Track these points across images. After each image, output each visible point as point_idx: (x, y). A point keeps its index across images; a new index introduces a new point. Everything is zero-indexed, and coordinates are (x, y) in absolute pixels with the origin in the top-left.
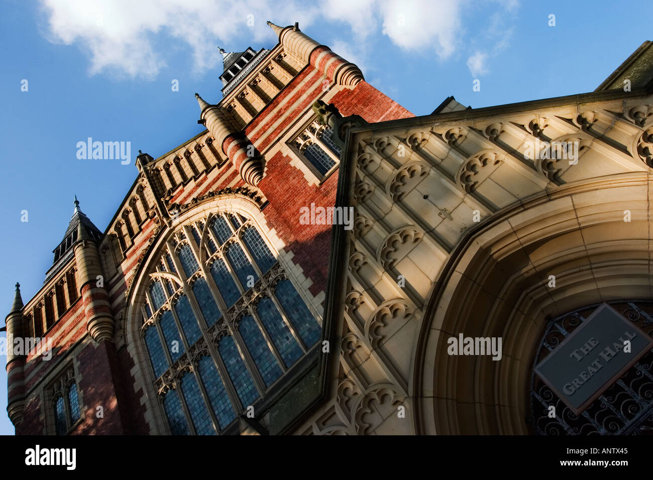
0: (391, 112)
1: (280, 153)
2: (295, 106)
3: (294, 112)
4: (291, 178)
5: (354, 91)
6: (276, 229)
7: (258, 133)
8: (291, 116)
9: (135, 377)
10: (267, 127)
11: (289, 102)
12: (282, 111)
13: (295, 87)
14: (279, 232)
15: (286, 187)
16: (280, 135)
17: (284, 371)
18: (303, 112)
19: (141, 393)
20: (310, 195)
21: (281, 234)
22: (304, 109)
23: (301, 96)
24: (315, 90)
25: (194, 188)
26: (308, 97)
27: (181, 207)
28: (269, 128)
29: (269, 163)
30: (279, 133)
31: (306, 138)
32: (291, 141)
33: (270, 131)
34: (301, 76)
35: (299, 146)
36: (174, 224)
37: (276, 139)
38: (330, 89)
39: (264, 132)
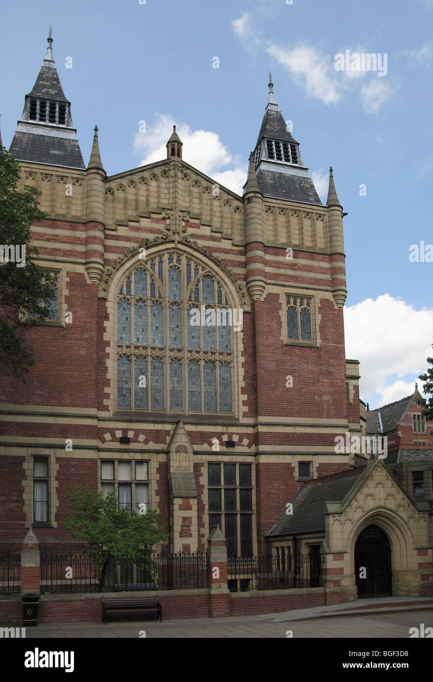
0: (340, 347)
1: (278, 295)
2: (305, 274)
3: (302, 277)
4: (275, 321)
5: (335, 310)
6: (244, 335)
7: (276, 262)
8: (300, 279)
9: (107, 329)
10: (282, 266)
11: (303, 266)
12: (296, 268)
13: (312, 260)
14: (245, 339)
15: (269, 323)
16: (286, 283)
17: (203, 412)
18: (305, 285)
19: (108, 344)
20: (276, 344)
21: (245, 341)
22: (309, 284)
23: (311, 272)
24: (321, 279)
25: (208, 236)
26: (315, 279)
27: (192, 240)
28: (283, 268)
29: (269, 295)
30: (286, 281)
31: (295, 303)
32: (288, 296)
33: (282, 271)
34: (321, 257)
35: (288, 303)
36: (180, 246)
37: (282, 283)
38: (327, 291)
39: (279, 267)
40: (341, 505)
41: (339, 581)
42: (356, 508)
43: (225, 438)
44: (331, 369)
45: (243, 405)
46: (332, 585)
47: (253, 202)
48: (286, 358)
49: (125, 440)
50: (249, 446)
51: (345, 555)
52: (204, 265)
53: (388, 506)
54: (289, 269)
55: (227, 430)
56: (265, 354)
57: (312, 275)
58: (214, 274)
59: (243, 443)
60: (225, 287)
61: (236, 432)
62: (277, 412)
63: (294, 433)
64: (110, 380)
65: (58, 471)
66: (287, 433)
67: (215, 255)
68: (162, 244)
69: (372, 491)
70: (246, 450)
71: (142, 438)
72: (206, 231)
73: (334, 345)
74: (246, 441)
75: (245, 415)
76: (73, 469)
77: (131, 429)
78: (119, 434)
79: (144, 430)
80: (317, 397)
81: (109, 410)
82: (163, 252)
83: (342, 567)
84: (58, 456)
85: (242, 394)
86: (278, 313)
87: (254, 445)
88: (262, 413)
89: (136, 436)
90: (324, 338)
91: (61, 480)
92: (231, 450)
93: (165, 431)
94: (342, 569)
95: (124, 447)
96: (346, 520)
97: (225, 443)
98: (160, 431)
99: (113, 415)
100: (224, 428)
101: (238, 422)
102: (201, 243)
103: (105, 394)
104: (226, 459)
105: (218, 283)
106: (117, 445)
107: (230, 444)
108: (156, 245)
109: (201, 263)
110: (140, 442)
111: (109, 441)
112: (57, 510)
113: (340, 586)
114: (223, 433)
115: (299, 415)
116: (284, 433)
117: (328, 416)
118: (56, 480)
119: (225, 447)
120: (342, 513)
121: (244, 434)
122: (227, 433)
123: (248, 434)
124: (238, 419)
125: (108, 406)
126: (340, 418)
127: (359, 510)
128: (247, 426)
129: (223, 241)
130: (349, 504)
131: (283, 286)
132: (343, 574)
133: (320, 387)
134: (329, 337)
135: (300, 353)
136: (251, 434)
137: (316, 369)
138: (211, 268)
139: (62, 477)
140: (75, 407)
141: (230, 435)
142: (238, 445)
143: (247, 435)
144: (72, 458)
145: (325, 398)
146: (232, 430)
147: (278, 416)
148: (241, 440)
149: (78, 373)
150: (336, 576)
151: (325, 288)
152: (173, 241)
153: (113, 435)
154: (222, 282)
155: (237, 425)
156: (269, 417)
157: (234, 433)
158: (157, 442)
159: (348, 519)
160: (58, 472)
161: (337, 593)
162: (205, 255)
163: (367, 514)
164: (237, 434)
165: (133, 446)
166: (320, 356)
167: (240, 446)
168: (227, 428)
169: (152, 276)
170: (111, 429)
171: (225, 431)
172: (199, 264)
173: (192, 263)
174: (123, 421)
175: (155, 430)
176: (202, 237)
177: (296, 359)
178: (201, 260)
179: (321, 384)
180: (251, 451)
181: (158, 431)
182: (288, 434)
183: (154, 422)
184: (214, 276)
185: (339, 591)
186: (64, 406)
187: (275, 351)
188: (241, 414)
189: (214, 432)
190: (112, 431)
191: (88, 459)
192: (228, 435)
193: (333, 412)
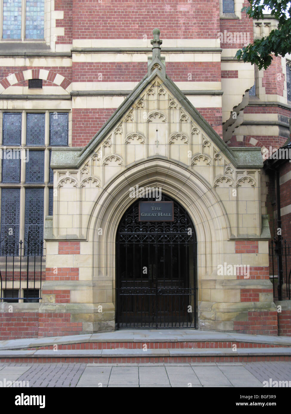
40: (79, 153)
41: (68, 292)
42: (107, 159)
43: (28, 75)
45: (57, 26)
46: (53, 300)
50: (64, 85)
51: (82, 244)
53: (175, 157)
55: (31, 62)
59: (55, 82)
61: (44, 65)
62: (103, 32)
63: (129, 63)
66: (118, 63)
69: (142, 128)
70: (60, 91)
74: (59, 79)
75: (60, 40)
83: (75, 267)
85: (56, 10)
88: (80, 35)
92: (36, 92)
94: (76, 271)
96: (85, 181)
97: (27, 83)
100: (27, 60)
101: (48, 51)
104: (28, 105)
107: (35, 83)
113: (68, 301)
114: (25, 68)
116: (114, 63)
117: (187, 36)
119: (28, 87)
120: (76, 168)
121: (57, 67)
122: (31, 68)
123: (64, 68)
124: (49, 47)
126: (206, 38)
127: (113, 163)
128: (63, 56)
130: (92, 152)
132: (77, 279)
136: (68, 68)
141: (36, 71)
142: (47, 85)
143: (62, 70)
146: (37, 62)
147: (103, 38)
148: (51, 77)
150: (62, 282)
155: (46, 56)
156: (90, 40)
157: (42, 68)
159: (90, 179)
161: (61, 315)
163: (129, 169)
164: (46, 68)
167: (51, 85)
168: (32, 60)
171: (28, 65)
180: (67, 93)
182: (119, 66)
185: (64, 311)
188: (55, 39)
189: (12, 67)
192: (33, 71)
193: (195, 29)
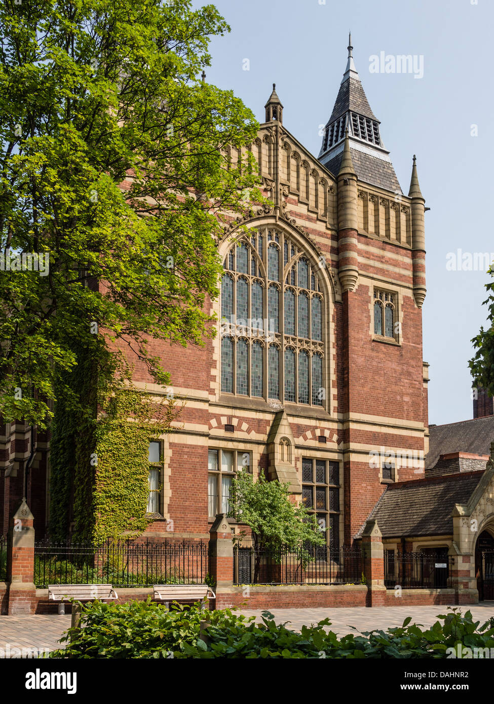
0: (418, 348)
1: (367, 287)
2: (391, 268)
3: (388, 271)
4: (365, 315)
5: (414, 309)
7: (367, 252)
8: (386, 273)
10: (372, 257)
11: (390, 259)
12: (384, 261)
13: (398, 253)
14: (336, 331)
15: (360, 316)
16: (375, 276)
17: (298, 403)
18: (390, 280)
19: (214, 320)
20: (366, 338)
22: (394, 279)
23: (396, 266)
24: (404, 276)
25: (305, 216)
26: (399, 274)
27: (292, 218)
28: (372, 259)
29: (360, 286)
30: (375, 273)
31: (381, 297)
32: (376, 289)
33: (371, 263)
34: (405, 251)
35: (375, 296)
36: (279, 223)
37: (371, 275)
38: (409, 288)
39: (368, 258)
43: (318, 433)
44: (411, 370)
45: (334, 399)
47: (350, 185)
48: (374, 354)
49: (229, 428)
52: (300, 247)
54: (378, 261)
55: (320, 424)
56: (356, 348)
57: (397, 270)
58: (309, 257)
59: (333, 439)
60: (318, 272)
61: (327, 427)
62: (365, 409)
64: (216, 361)
65: (171, 457)
66: (374, 432)
67: (311, 236)
68: (264, 218)
70: (335, 446)
71: (245, 426)
72: (303, 209)
73: (414, 345)
74: (335, 437)
75: (335, 410)
76: (186, 457)
77: (235, 417)
78: (224, 421)
79: (247, 418)
80: (398, 398)
81: (215, 394)
82: (264, 227)
84: (171, 441)
85: (333, 387)
86: (368, 306)
87: (342, 442)
88: (353, 410)
89: (240, 424)
90: (406, 337)
91: (174, 467)
92: (322, 445)
93: (266, 420)
95: (228, 435)
97: (317, 438)
98: (262, 420)
99: (219, 400)
100: (317, 421)
101: (329, 417)
102: (300, 222)
103: (212, 376)
104: (319, 455)
105: (313, 267)
106: (222, 433)
107: (322, 439)
108: (258, 219)
109: (298, 244)
110: (243, 431)
111: (215, 428)
112: (170, 500)
114: (316, 427)
115: (384, 414)
116: (371, 432)
117: (408, 418)
118: (169, 467)
119: (318, 442)
121: (334, 429)
122: (320, 427)
124: (329, 414)
125: (214, 389)
126: (417, 421)
128: (337, 421)
129: (318, 222)
131: (373, 278)
133: (401, 387)
134: (409, 336)
135: (385, 350)
136: (340, 430)
137: (399, 368)
138: (307, 251)
139: (175, 465)
140: (187, 388)
141: (322, 430)
142: (329, 441)
143: (337, 431)
144: (184, 444)
145: (406, 399)
146: (324, 424)
147: (366, 414)
148: (331, 435)
149: (190, 351)
151: (407, 285)
152: (274, 217)
153: (219, 422)
154: (316, 267)
155: (328, 420)
156: (359, 414)
157: (326, 428)
158: (258, 432)
160: (172, 459)
162: (302, 236)
164: (329, 429)
165: (237, 435)
166: (402, 355)
167: (331, 442)
168: (320, 422)
169: (253, 251)
170: (217, 414)
171: (318, 425)
172: (295, 245)
173: (289, 242)
174: (228, 407)
175: (257, 419)
176: (300, 216)
177: (382, 356)
178: (298, 241)
179: (402, 384)
180: (339, 449)
181: (260, 421)
182: (374, 434)
183: (256, 411)
184: (308, 260)
186: (177, 386)
187: (365, 346)
188: (332, 409)
189: (309, 426)
190: (218, 417)
191: (200, 446)
193: (412, 414)
